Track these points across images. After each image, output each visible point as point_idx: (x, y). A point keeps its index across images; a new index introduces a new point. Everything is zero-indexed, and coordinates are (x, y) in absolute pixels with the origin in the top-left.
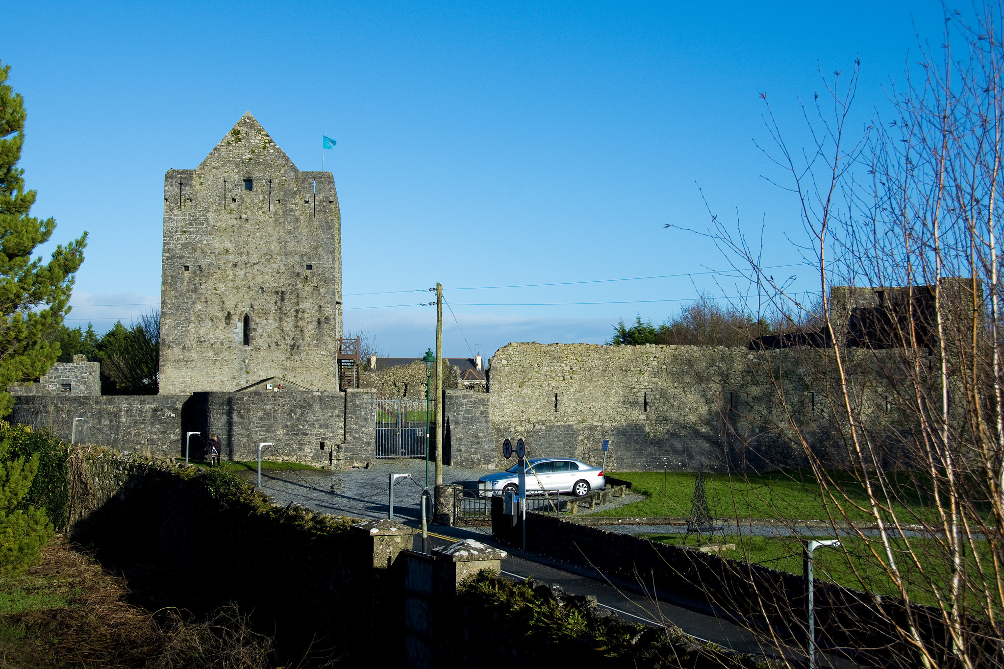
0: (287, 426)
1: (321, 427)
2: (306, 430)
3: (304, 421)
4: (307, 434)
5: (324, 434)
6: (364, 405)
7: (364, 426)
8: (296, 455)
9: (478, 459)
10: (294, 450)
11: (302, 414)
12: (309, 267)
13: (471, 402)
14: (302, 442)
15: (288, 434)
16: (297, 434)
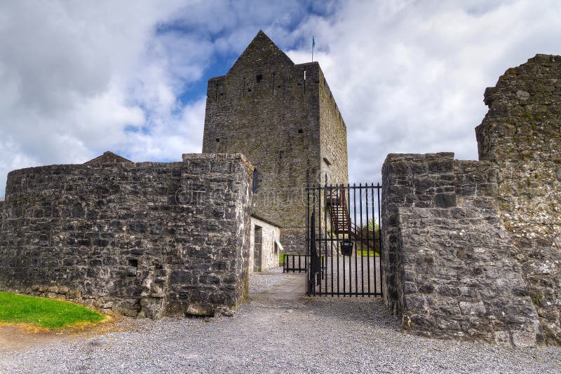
0: (71, 228)
1: (131, 229)
2: (103, 235)
3: (102, 217)
4: (104, 244)
5: (139, 244)
6: (214, 185)
7: (212, 228)
8: (82, 283)
9: (479, 314)
10: (78, 275)
11: (100, 203)
12: (300, 131)
13: (450, 178)
14: (94, 257)
15: (72, 243)
16: (87, 244)
